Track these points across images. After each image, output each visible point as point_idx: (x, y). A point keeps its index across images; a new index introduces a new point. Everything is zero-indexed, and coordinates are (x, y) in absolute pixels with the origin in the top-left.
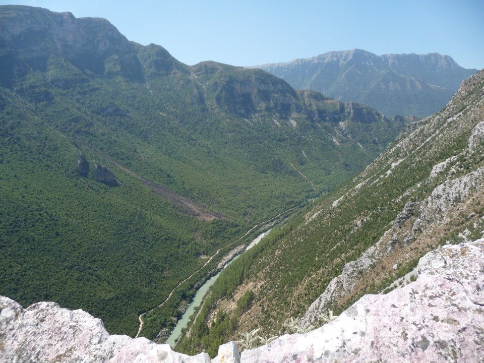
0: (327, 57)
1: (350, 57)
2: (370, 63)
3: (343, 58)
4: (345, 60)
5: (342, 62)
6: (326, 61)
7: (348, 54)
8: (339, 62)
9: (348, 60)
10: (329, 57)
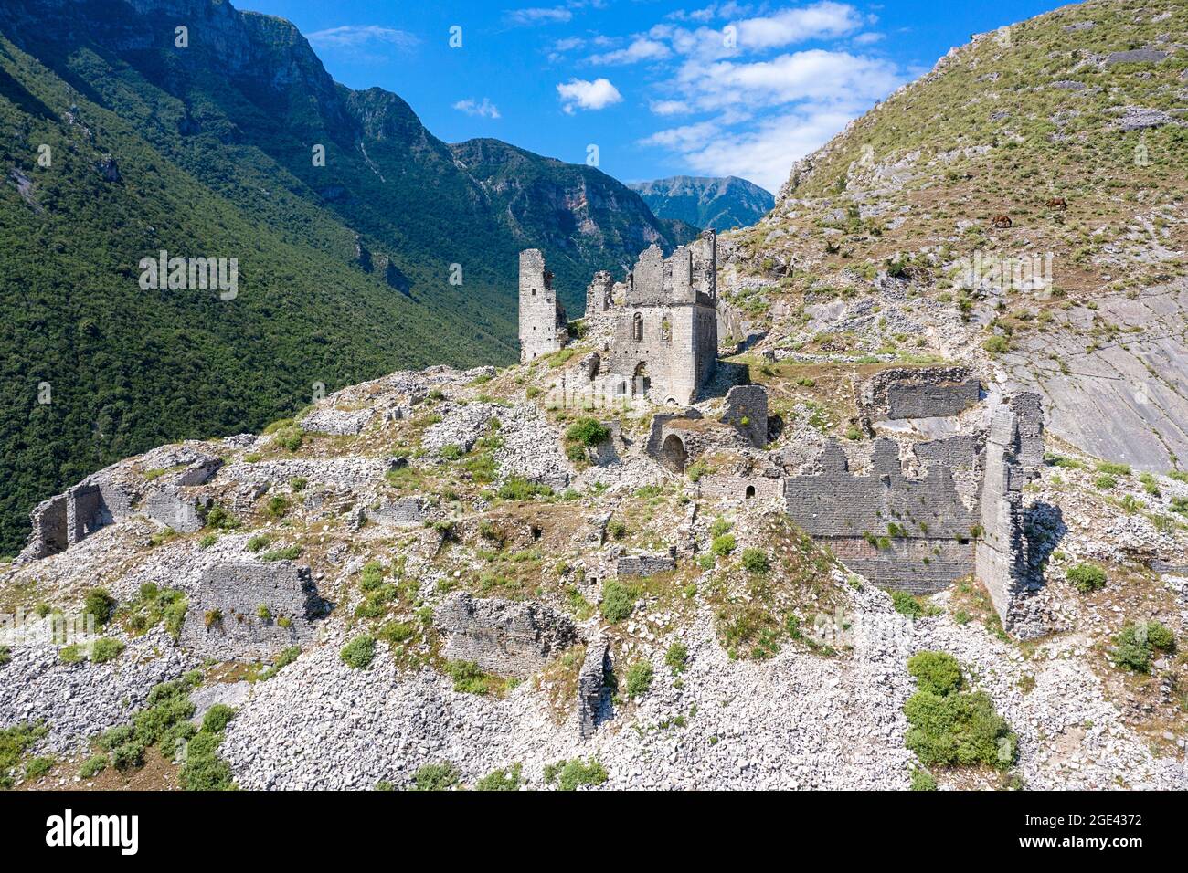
0: (673, 186)
1: (722, 191)
2: (760, 209)
3: (706, 191)
4: (710, 196)
5: (703, 198)
6: (670, 195)
7: (716, 184)
8: (698, 200)
9: (716, 197)
10: (676, 187)
